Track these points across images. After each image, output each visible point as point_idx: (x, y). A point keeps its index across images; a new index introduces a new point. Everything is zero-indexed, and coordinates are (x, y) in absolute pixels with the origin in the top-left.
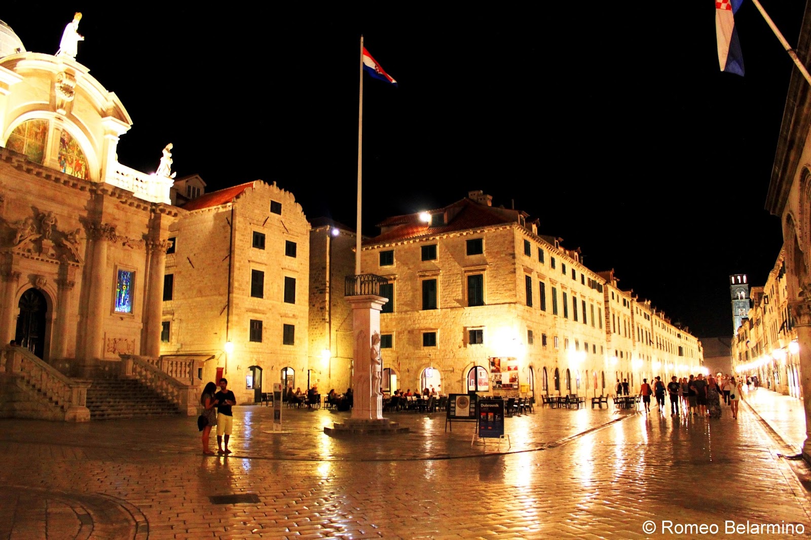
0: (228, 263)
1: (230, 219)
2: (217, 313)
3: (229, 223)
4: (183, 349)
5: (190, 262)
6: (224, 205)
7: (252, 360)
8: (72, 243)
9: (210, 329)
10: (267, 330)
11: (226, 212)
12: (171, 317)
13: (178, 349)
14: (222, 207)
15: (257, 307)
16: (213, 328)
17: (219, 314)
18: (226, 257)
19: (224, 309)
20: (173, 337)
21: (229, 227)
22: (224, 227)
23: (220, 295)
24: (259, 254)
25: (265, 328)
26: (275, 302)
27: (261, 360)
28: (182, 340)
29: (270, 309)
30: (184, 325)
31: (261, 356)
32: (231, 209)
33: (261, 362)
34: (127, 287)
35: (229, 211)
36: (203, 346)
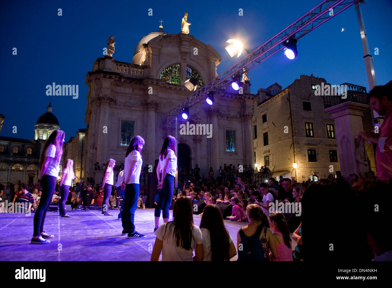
0: (291, 121)
1: (288, 98)
2: (289, 148)
3: (288, 100)
4: (275, 169)
5: (274, 124)
6: (284, 91)
7: (311, 172)
8: (197, 119)
9: (287, 157)
10: (319, 155)
11: (286, 94)
12: (269, 153)
13: (273, 169)
14: (284, 93)
15: (311, 143)
16: (288, 157)
17: (290, 148)
18: (289, 118)
19: (292, 145)
20: (271, 163)
21: (289, 102)
22: (286, 103)
23: (289, 138)
24: (308, 113)
25: (318, 154)
26: (322, 139)
27: (317, 171)
28: (274, 164)
29: (320, 143)
30: (275, 156)
31: (316, 169)
32: (288, 92)
33: (317, 173)
34: (232, 139)
35: (287, 93)
36: (284, 166)
